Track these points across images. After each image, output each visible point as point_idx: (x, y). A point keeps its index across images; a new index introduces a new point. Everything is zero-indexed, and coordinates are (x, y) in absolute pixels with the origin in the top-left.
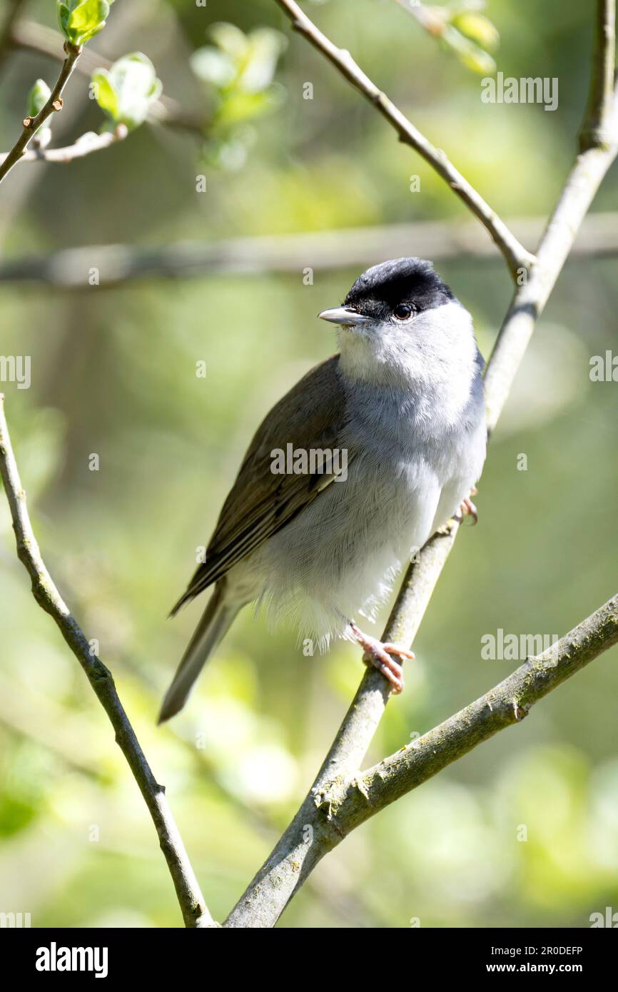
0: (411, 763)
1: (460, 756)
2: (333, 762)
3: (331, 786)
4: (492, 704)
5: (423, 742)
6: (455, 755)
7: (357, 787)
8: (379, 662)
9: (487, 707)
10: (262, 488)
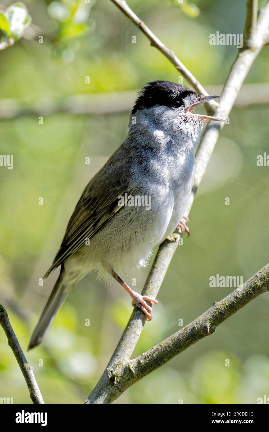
0: (156, 356)
1: (181, 352)
2: (117, 355)
3: (116, 367)
4: (197, 326)
5: (162, 345)
6: (178, 351)
7: (129, 368)
8: (140, 305)
9: (194, 327)
10: (86, 213)
